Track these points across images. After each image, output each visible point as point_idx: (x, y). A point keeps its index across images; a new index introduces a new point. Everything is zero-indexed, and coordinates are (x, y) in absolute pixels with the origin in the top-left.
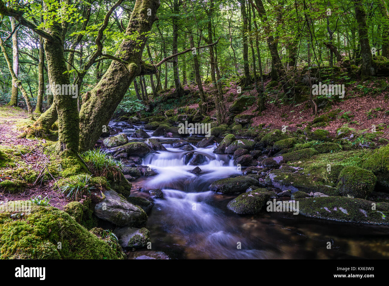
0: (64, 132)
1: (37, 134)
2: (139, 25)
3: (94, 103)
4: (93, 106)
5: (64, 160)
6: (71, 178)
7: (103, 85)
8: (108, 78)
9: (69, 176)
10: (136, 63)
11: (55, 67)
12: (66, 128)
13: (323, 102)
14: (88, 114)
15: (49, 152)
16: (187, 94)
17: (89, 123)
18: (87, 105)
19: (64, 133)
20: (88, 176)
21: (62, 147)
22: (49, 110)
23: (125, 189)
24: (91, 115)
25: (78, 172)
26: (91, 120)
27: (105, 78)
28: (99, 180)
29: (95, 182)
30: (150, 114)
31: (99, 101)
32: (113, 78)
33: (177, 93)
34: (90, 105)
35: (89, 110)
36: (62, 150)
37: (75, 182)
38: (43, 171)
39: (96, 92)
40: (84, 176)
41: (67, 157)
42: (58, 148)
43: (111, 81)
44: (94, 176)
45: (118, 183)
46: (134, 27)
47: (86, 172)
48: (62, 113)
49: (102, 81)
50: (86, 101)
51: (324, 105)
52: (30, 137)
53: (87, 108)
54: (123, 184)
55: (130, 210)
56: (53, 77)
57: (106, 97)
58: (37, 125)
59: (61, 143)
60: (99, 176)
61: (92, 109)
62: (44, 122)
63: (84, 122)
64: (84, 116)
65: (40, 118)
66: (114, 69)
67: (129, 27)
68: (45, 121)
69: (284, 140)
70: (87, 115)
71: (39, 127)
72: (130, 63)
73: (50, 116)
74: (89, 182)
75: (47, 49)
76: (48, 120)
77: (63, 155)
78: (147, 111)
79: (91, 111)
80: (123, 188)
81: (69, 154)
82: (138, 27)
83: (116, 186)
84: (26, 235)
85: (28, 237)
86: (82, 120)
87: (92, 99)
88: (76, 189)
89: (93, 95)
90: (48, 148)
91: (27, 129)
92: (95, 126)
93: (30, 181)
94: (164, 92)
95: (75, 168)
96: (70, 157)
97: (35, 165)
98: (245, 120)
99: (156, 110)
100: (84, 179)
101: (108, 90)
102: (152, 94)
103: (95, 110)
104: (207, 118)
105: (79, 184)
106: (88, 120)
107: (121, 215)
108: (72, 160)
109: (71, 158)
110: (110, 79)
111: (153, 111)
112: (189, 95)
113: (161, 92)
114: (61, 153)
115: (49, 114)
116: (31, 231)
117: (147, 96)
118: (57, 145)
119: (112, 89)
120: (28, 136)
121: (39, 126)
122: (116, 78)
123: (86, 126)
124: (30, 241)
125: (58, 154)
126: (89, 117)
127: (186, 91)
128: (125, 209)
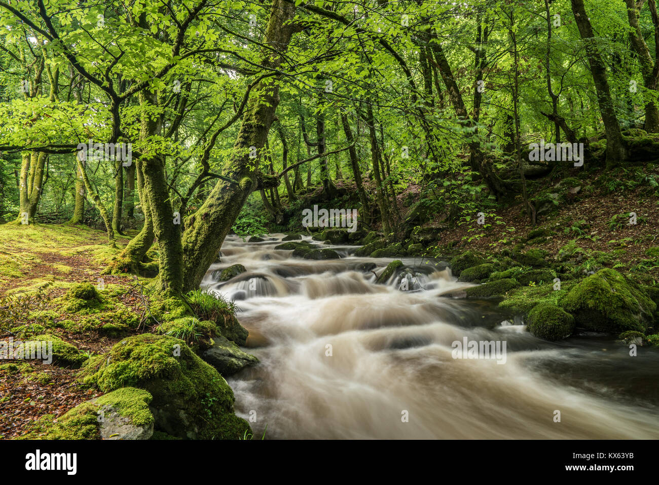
0: (166, 267)
1: (126, 269)
2: (254, 129)
3: (200, 229)
4: (198, 233)
5: (167, 300)
6: (176, 321)
7: (211, 206)
8: (217, 196)
9: (173, 319)
10: (250, 177)
11: (156, 193)
12: (168, 263)
13: (547, 204)
14: (193, 243)
15: (148, 291)
16: (341, 195)
17: (194, 254)
18: (191, 231)
19: (166, 270)
20: (195, 320)
21: (164, 285)
22: (139, 236)
23: (240, 338)
24: (196, 244)
25: (183, 315)
26: (196, 250)
27: (213, 197)
28: (207, 324)
29: (203, 327)
30: (284, 228)
31: (206, 226)
32: (223, 197)
33: (326, 193)
34: (195, 231)
35: (193, 238)
36: (164, 289)
37: (181, 326)
38: (145, 314)
39: (201, 215)
40: (190, 319)
41: (170, 297)
42: (159, 287)
43: (220, 201)
44: (201, 320)
45: (230, 330)
46: (247, 132)
47: (193, 316)
48: (163, 245)
49: (209, 201)
50: (189, 227)
51: (548, 210)
52: (117, 272)
53: (190, 235)
54: (237, 331)
55: (243, 359)
56: (153, 204)
57: (214, 221)
58: (124, 256)
59: (163, 281)
60: (207, 320)
61: (197, 236)
62: (133, 252)
63: (188, 253)
64: (187, 246)
65: (128, 247)
66: (223, 185)
67: (241, 132)
68: (135, 250)
69: (474, 268)
70: (191, 245)
71: (127, 260)
72: (243, 177)
73: (141, 244)
74: (196, 325)
75: (146, 172)
76: (138, 249)
77: (165, 295)
78: (279, 225)
79: (196, 240)
80: (237, 335)
81: (172, 294)
82: (252, 132)
83: (228, 334)
84: (158, 352)
85: (160, 353)
86: (186, 250)
87: (197, 224)
88: (182, 333)
89: (198, 219)
90: (147, 286)
91: (112, 262)
92: (201, 258)
93: (131, 325)
94: (306, 192)
95: (179, 310)
96: (173, 297)
97: (134, 308)
98: (429, 237)
99: (293, 223)
100: (191, 322)
101: (217, 212)
102: (287, 197)
103: (200, 238)
104: (371, 234)
105: (185, 328)
106: (192, 250)
107: (232, 364)
108: (176, 301)
109: (175, 299)
110: (218, 199)
111: (289, 223)
112: (346, 197)
113: (301, 194)
114: (163, 293)
115: (140, 241)
116: (160, 350)
117: (279, 200)
118: (157, 283)
119: (221, 211)
120: (113, 272)
121: (127, 258)
122: (226, 197)
123: (189, 259)
124: (161, 356)
125: (159, 294)
126: (193, 246)
127: (339, 190)
128: (238, 358)
